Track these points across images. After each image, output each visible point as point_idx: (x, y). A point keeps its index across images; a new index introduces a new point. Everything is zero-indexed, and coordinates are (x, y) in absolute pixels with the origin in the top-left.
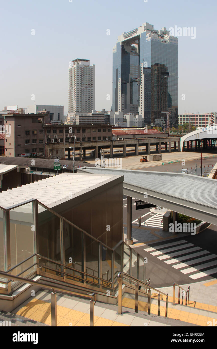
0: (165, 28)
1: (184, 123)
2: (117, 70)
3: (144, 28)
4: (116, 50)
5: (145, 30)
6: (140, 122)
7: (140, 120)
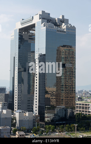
0: (63, 16)
1: (80, 111)
2: (14, 57)
3: (40, 16)
4: (13, 37)
5: (40, 19)
6: (31, 120)
7: (31, 118)
